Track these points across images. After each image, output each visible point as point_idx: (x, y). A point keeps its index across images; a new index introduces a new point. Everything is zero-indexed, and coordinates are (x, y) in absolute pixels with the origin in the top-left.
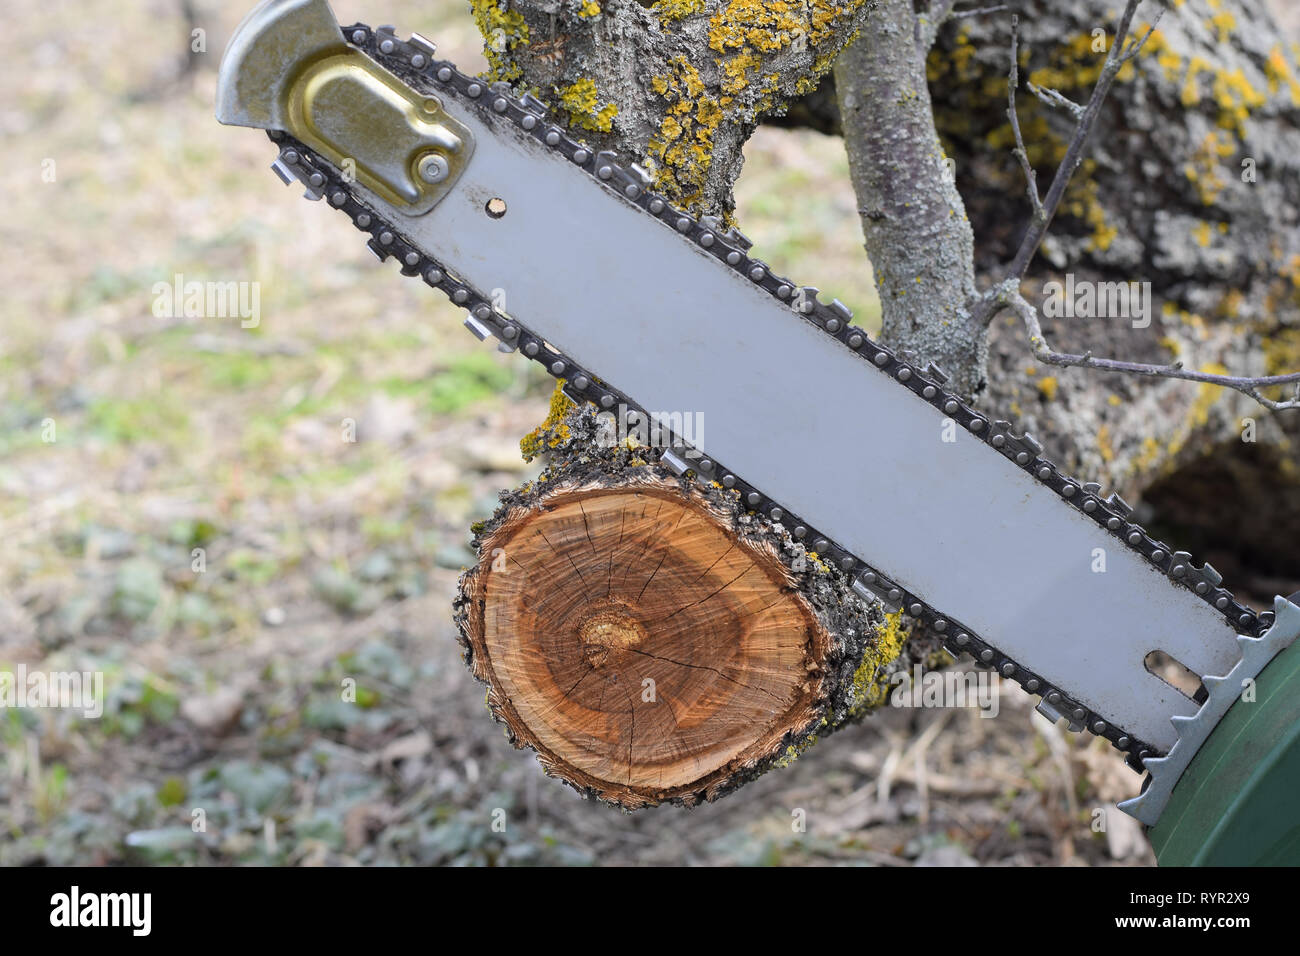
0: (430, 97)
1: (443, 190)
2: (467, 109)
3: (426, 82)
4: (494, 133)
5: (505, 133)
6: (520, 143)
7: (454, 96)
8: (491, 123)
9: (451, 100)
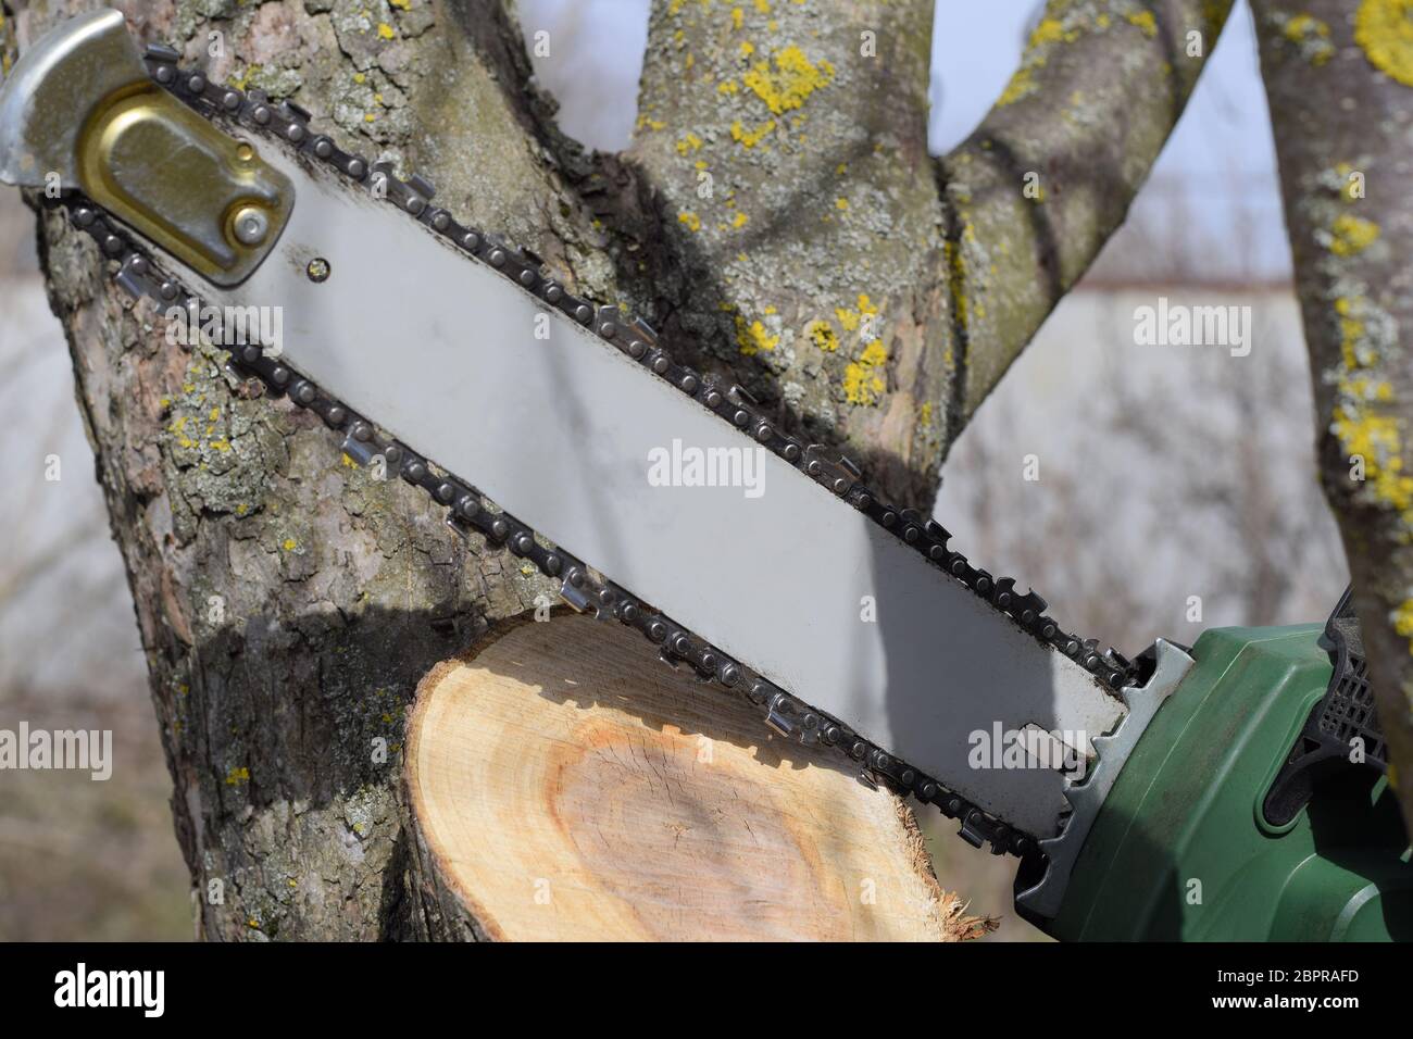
0: (242, 140)
1: (260, 251)
2: (285, 153)
3: (237, 124)
4: (315, 180)
5: (327, 179)
6: (344, 190)
7: (268, 138)
8: (311, 168)
9: (265, 143)
